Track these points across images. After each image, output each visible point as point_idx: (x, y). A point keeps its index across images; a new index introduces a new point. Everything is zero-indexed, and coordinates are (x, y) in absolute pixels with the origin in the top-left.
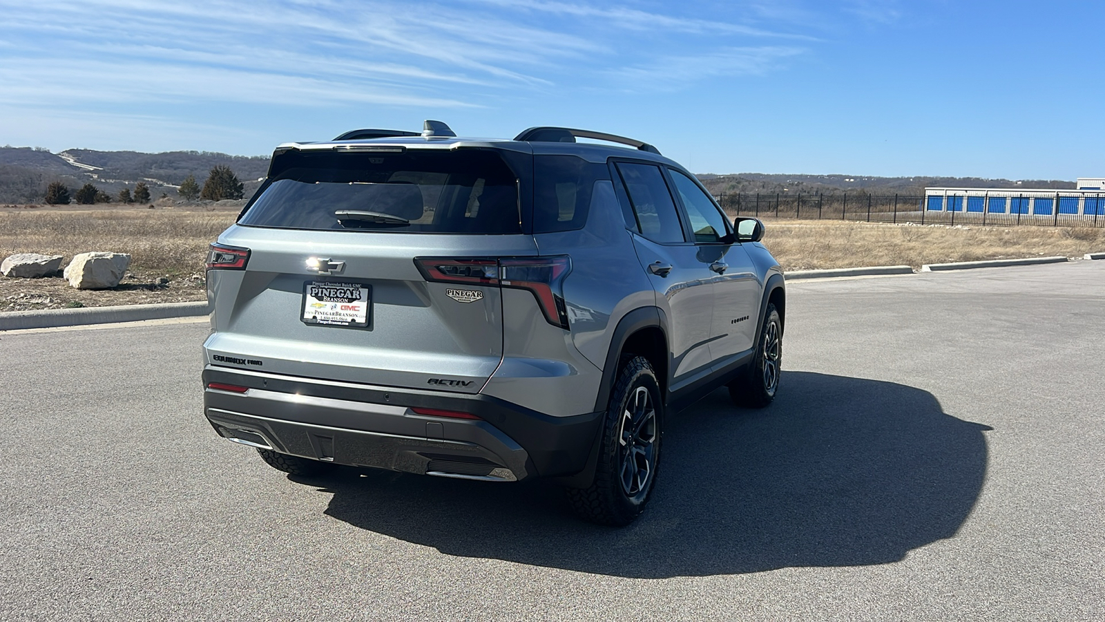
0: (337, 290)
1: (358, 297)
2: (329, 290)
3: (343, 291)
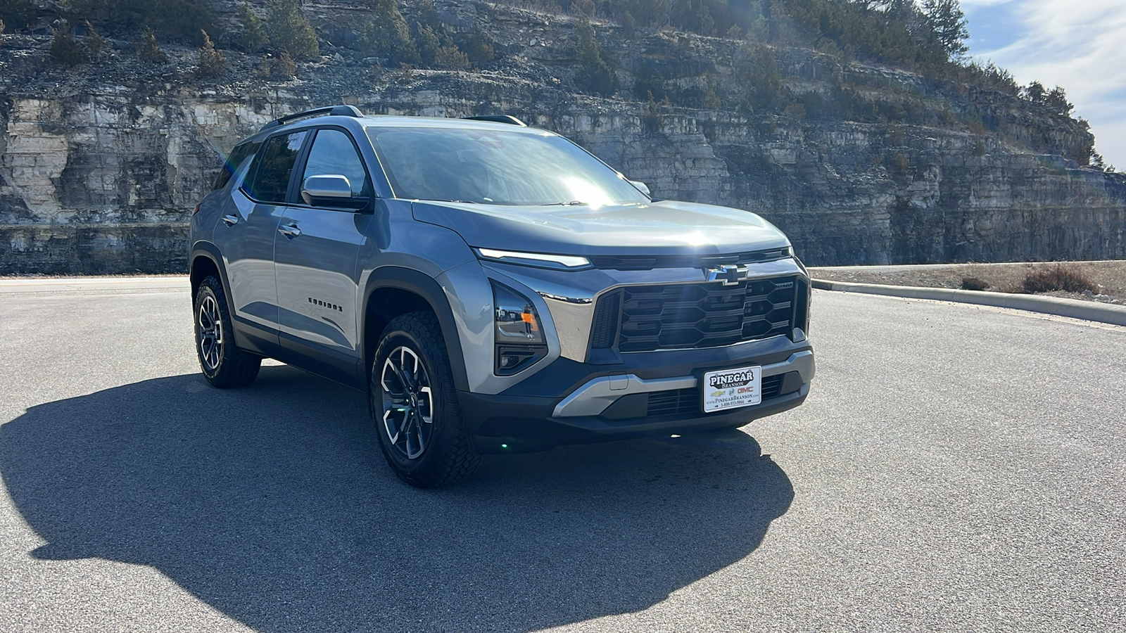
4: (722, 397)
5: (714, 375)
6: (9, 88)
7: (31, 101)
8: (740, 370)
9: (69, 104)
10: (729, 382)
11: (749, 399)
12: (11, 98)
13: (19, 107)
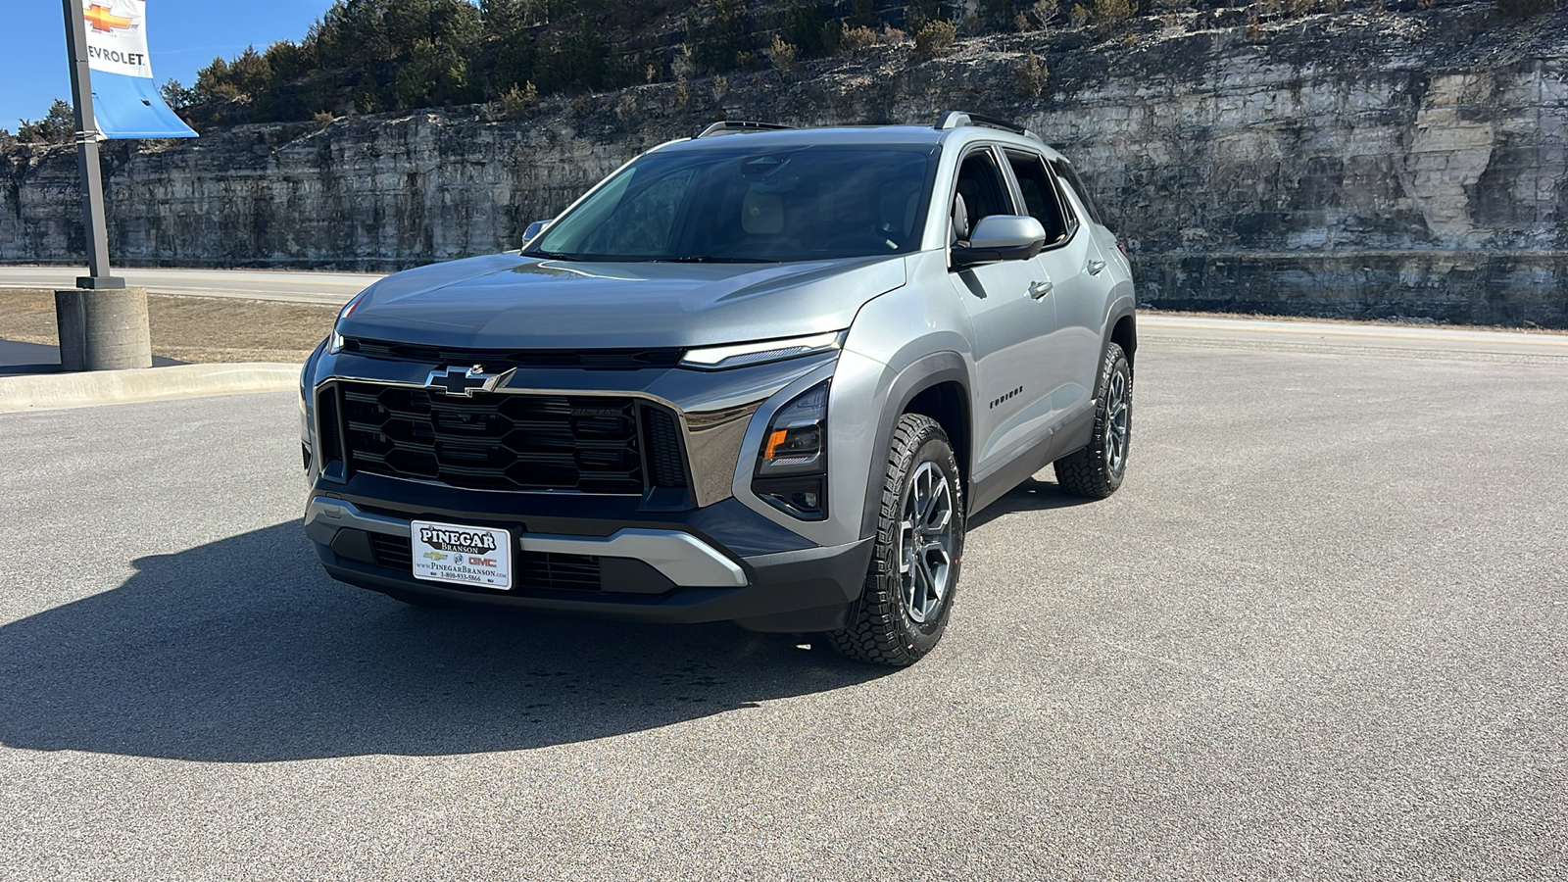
4: (441, 563)
5: (427, 527)
6: (1430, 62)
7: (1453, 77)
8: (471, 530)
9: (1504, 77)
10: (453, 542)
11: (490, 577)
12: (1427, 76)
13: (1436, 88)
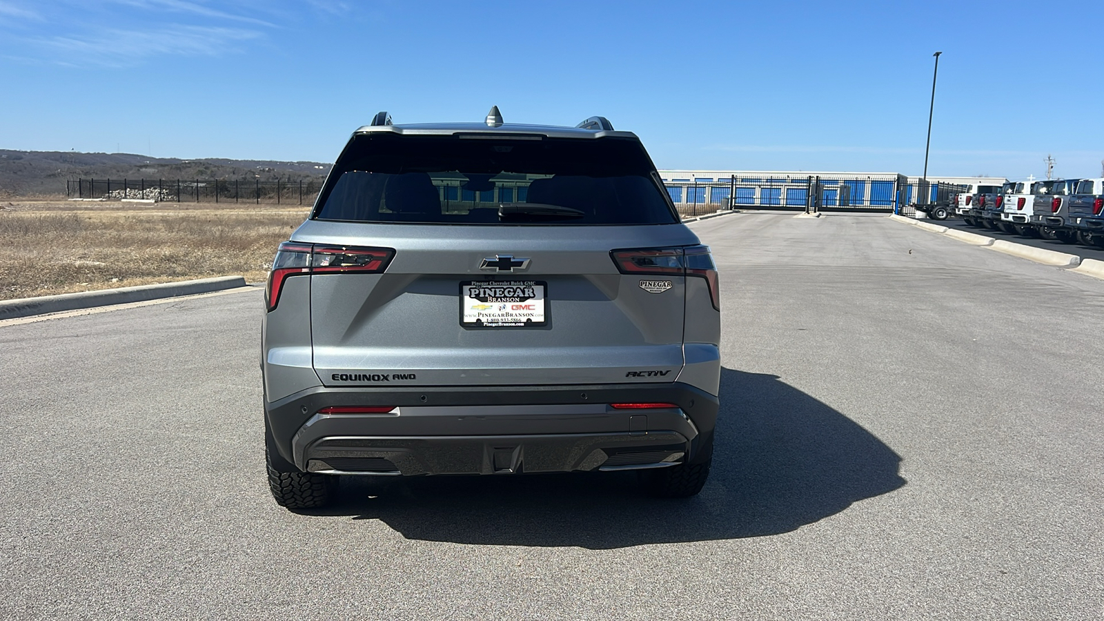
0: (505, 289)
1: (532, 295)
2: (493, 290)
3: (512, 290)
